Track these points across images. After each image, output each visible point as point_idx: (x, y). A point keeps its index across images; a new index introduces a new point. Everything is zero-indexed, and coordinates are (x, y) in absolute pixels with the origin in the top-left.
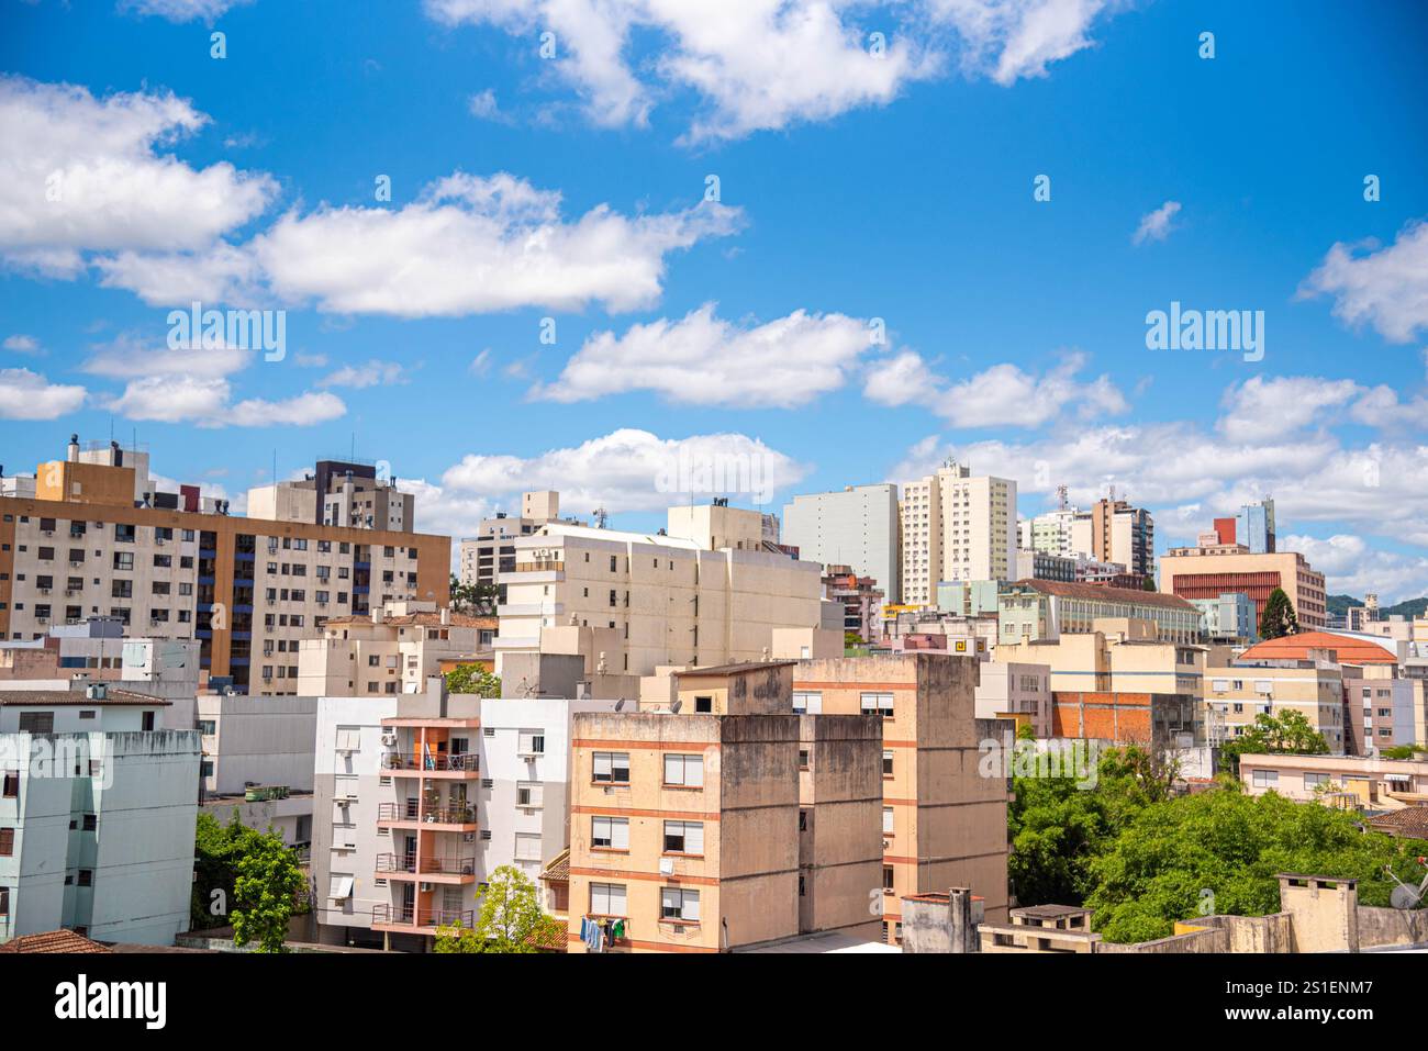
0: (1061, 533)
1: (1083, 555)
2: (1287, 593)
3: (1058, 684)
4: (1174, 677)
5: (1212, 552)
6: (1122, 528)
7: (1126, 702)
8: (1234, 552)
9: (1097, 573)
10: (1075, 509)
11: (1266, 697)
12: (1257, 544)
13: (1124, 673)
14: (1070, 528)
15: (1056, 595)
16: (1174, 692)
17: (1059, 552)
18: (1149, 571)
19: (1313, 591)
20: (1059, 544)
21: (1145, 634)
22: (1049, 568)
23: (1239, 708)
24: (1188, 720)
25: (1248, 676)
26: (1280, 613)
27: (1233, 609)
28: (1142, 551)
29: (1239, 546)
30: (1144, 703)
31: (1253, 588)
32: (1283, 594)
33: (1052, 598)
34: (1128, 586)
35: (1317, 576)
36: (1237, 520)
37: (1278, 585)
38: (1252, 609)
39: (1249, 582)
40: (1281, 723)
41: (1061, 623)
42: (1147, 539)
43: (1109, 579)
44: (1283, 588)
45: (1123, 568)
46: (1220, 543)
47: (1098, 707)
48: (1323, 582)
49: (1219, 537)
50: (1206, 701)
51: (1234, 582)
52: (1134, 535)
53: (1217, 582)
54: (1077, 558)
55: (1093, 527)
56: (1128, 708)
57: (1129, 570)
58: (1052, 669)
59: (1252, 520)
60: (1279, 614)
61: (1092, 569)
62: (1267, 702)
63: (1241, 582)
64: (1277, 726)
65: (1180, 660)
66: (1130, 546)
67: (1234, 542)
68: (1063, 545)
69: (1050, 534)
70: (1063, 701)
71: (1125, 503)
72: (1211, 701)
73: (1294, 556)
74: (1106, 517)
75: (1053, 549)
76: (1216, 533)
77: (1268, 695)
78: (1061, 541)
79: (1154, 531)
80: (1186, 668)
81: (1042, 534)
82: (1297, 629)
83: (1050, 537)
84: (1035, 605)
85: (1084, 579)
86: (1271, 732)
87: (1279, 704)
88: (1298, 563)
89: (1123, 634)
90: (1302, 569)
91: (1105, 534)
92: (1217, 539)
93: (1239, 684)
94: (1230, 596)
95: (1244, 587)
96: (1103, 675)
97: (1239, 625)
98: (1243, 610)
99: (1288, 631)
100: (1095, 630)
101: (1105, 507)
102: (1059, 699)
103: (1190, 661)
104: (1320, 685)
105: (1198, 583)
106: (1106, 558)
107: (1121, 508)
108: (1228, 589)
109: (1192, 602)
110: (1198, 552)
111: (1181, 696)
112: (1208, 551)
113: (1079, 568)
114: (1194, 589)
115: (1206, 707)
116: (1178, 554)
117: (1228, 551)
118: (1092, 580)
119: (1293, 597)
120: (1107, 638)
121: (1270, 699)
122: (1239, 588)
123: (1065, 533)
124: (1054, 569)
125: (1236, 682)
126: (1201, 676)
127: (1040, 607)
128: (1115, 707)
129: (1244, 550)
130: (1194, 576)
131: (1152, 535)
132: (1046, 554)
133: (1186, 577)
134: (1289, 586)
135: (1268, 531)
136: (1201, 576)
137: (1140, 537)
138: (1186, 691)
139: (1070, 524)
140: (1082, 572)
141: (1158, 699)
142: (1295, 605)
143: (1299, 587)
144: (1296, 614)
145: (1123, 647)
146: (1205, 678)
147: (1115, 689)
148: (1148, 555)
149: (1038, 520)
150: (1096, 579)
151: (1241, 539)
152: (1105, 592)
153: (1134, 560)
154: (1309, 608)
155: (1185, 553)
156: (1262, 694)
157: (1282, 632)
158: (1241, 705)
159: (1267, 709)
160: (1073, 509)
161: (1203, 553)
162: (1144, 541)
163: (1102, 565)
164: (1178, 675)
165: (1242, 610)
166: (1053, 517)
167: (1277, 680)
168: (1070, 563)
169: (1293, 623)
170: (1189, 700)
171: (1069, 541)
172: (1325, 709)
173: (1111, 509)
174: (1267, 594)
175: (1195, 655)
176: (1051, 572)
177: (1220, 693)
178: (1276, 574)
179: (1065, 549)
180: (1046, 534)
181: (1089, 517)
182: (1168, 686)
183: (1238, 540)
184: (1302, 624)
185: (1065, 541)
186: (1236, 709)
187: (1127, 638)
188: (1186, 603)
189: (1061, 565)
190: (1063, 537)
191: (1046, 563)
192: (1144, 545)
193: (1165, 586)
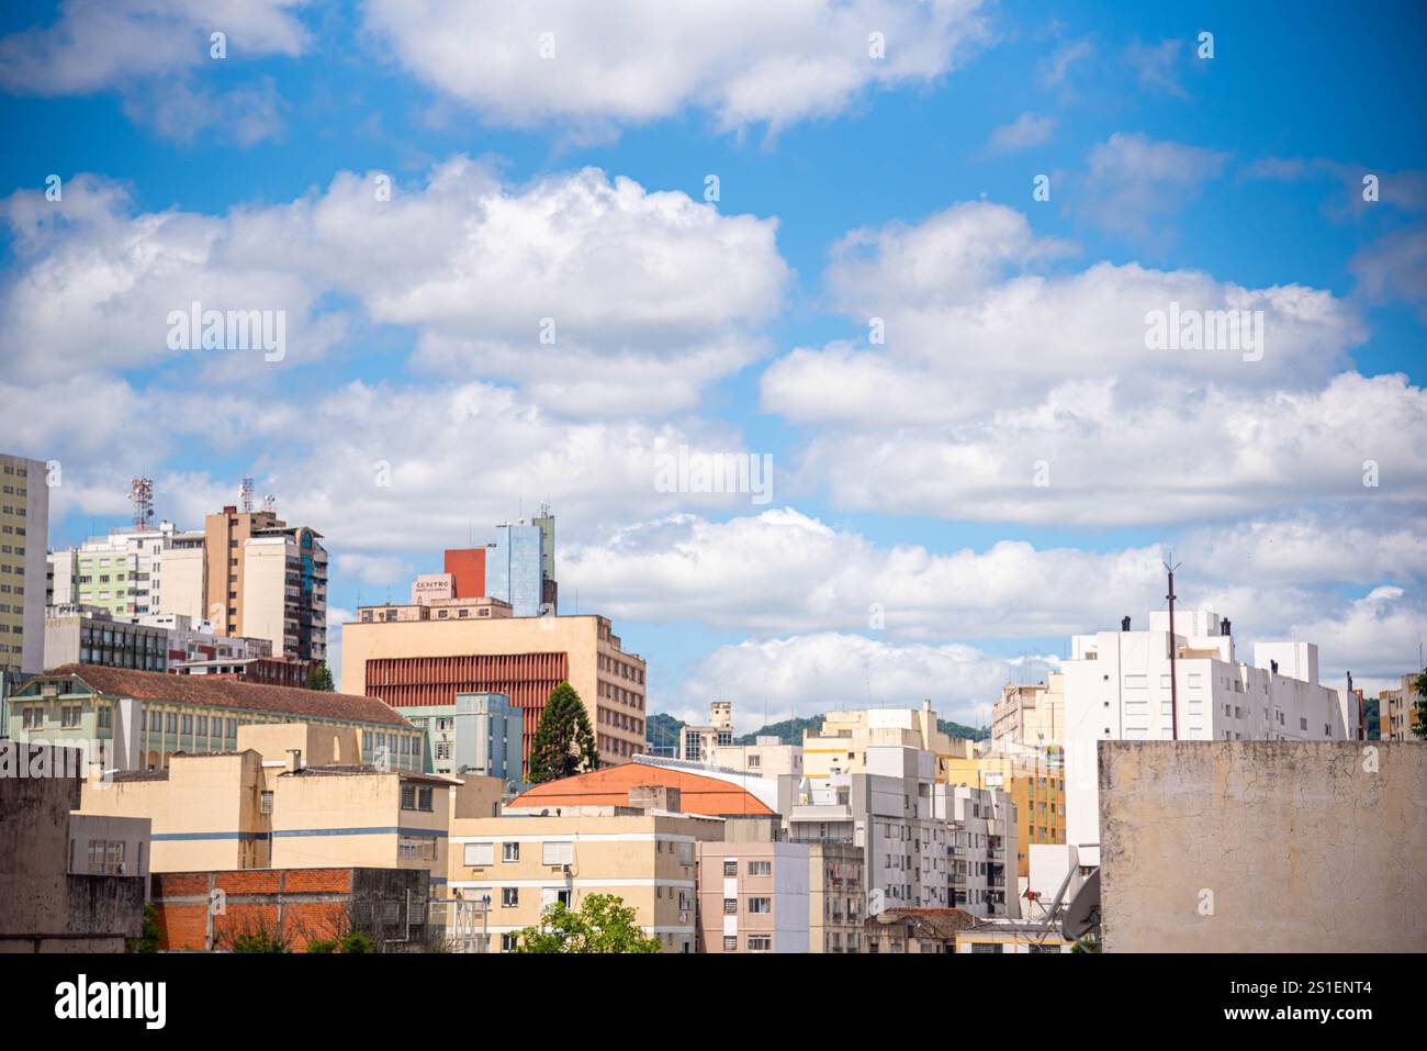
0: (136, 576)
1: (184, 621)
2: (579, 695)
3: (161, 859)
4: (393, 838)
5: (443, 614)
6: (265, 566)
7: (302, 887)
8: (484, 613)
9: (212, 657)
10: (169, 527)
11: (562, 874)
12: (524, 602)
13: (298, 833)
14: (157, 567)
15: (135, 698)
16: (393, 865)
17: (132, 615)
18: (316, 655)
19: (625, 691)
20: (131, 599)
21: (337, 757)
22: (113, 648)
23: (511, 896)
24: (419, 921)
25: (531, 835)
26: (566, 733)
27: (481, 724)
28: (303, 613)
29: (494, 602)
30: (339, 889)
31: (516, 684)
32: (573, 695)
33: (126, 706)
34: (276, 681)
35: (632, 662)
36: (489, 552)
37: (562, 679)
38: (518, 725)
39: (510, 672)
40: (587, 922)
41: (142, 754)
42: (315, 589)
43: (238, 669)
44: (571, 683)
45: (266, 647)
46: (455, 595)
47: (246, 900)
48: (642, 673)
49: (454, 587)
50: (451, 885)
51: (481, 674)
52: (290, 581)
53: (449, 674)
54: (172, 626)
55: (206, 565)
56: (306, 900)
57: (278, 652)
58: (154, 831)
59: (515, 554)
60: (564, 733)
61: (203, 649)
62: (562, 884)
63: (497, 672)
64: (580, 928)
65: (406, 803)
66: (281, 603)
67: (482, 595)
68: (142, 601)
69: (113, 578)
70: (173, 893)
71: (272, 515)
72: (459, 885)
73: (592, 622)
74: (232, 544)
75: (120, 609)
76: (448, 578)
77: (567, 868)
78: (136, 592)
79: (329, 573)
80: (419, 819)
81: (96, 579)
82: (596, 763)
83: (114, 585)
84: (89, 719)
85: (187, 671)
86: (569, 940)
87: (584, 886)
88: (600, 637)
89: (298, 756)
90: (607, 648)
91: (231, 578)
92: (449, 587)
93: (512, 848)
94: (478, 699)
95: (501, 684)
96: (256, 837)
97: (490, 757)
98: (498, 727)
99: (580, 768)
100: (241, 747)
101: (233, 522)
102: (169, 888)
103: (426, 805)
104: (659, 845)
105: (416, 675)
106: (231, 628)
107: (265, 526)
108: (473, 686)
109: (405, 712)
110: (415, 613)
111: (408, 873)
112: (434, 613)
113: (176, 648)
114: (405, 687)
115: (450, 896)
116: (376, 618)
117: (473, 612)
118: (204, 672)
119: (589, 700)
120: (264, 764)
121: (569, 876)
122: (490, 686)
123: (146, 577)
124: (123, 650)
125: (508, 846)
126: (445, 834)
127: (100, 724)
128: (279, 899)
129: (502, 609)
130: (406, 662)
131: (323, 581)
132: (108, 617)
133: (391, 663)
134: (584, 680)
135: (544, 575)
136: (420, 661)
137: (300, 584)
138: (417, 864)
139: (157, 559)
140: (181, 656)
141: (366, 878)
142: (592, 717)
143: (600, 682)
144: (595, 734)
145: (297, 781)
146: (451, 840)
147: (278, 863)
148: (314, 622)
149: (89, 549)
150: (212, 670)
151: (495, 588)
152: (233, 692)
153: (287, 632)
154: (616, 725)
155: (390, 617)
156: (555, 868)
157: (569, 768)
158: (515, 890)
159: (563, 896)
160: (163, 527)
161: (425, 615)
162: (309, 593)
163: (223, 641)
164: (404, 833)
165: (496, 727)
166: (120, 542)
167: (583, 838)
168: (158, 636)
169: (590, 753)
170: (423, 881)
171: (153, 592)
172: (665, 894)
173: (244, 527)
174: (543, 698)
175: (436, 792)
176: (117, 657)
177: (478, 869)
178: (560, 657)
179: (146, 609)
180: (105, 579)
181: (200, 542)
182: (383, 854)
183: (489, 592)
184: (604, 756)
185: (145, 593)
186: (506, 901)
187: (303, 763)
188: (392, 714)
189: (139, 643)
190: (142, 585)
191: (107, 637)
192: (309, 602)
193: (349, 681)
